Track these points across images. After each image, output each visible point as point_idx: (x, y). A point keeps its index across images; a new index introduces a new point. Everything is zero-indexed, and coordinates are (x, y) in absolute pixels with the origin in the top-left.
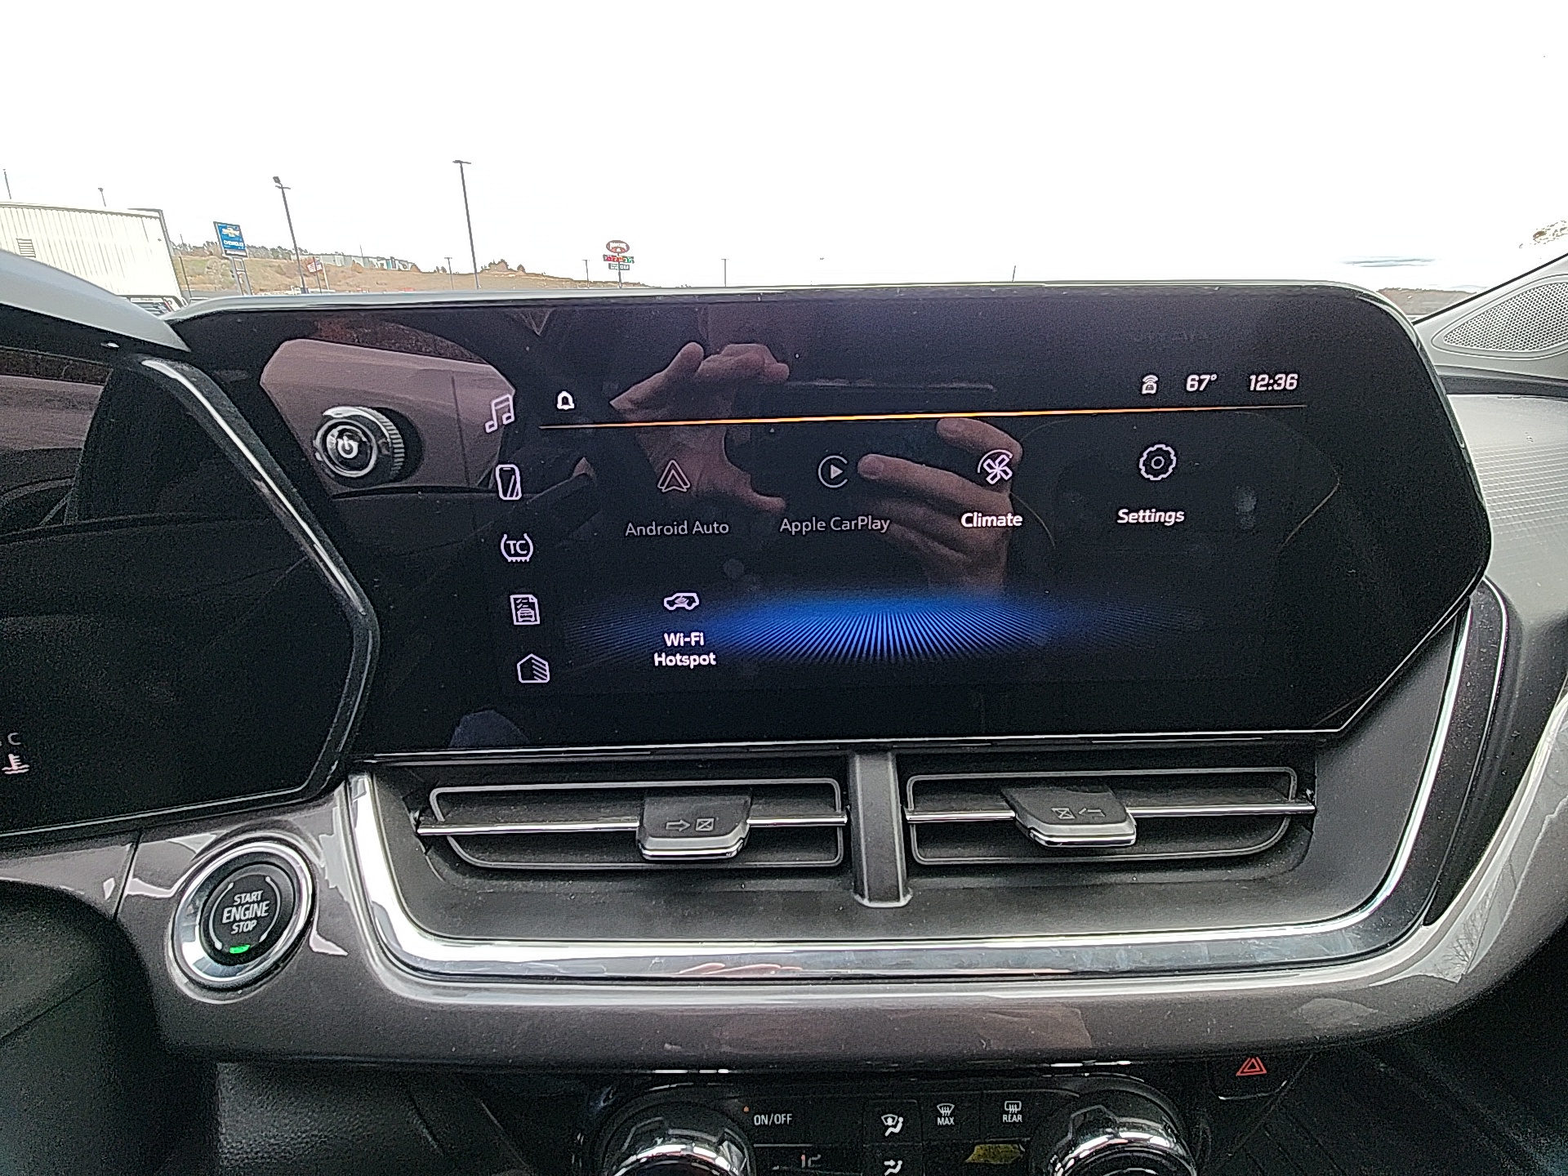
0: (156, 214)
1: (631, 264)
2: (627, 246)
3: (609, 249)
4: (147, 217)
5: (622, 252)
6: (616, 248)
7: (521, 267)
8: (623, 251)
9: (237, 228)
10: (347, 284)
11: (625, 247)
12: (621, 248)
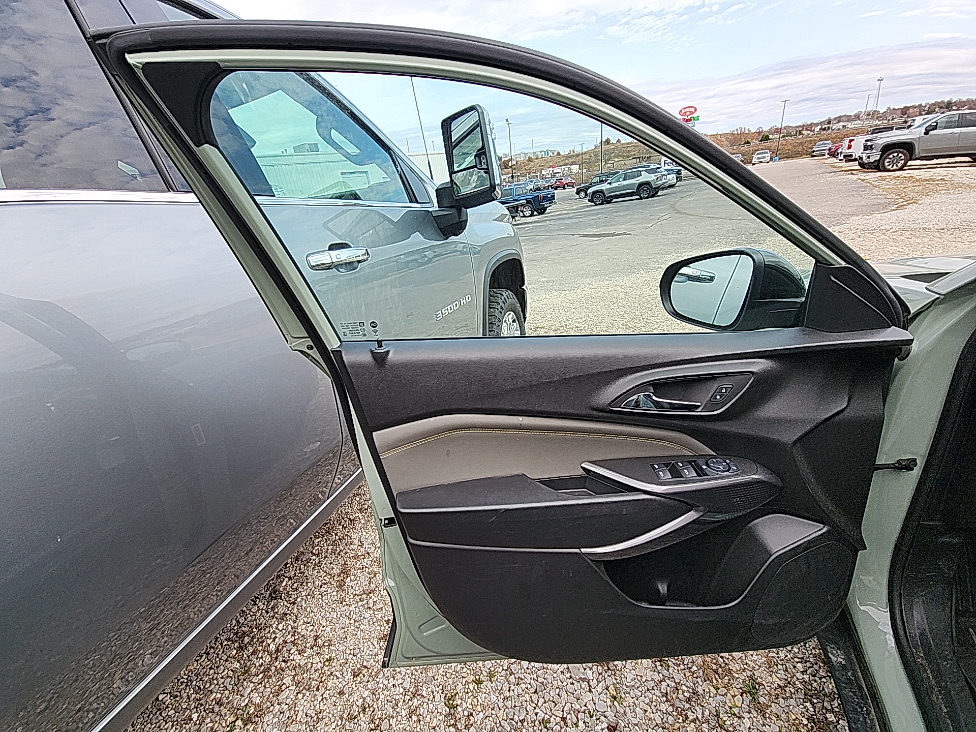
3: (681, 114)
5: (690, 115)
6: (686, 113)
8: (692, 113)
10: (525, 169)
11: (693, 110)
12: (690, 112)
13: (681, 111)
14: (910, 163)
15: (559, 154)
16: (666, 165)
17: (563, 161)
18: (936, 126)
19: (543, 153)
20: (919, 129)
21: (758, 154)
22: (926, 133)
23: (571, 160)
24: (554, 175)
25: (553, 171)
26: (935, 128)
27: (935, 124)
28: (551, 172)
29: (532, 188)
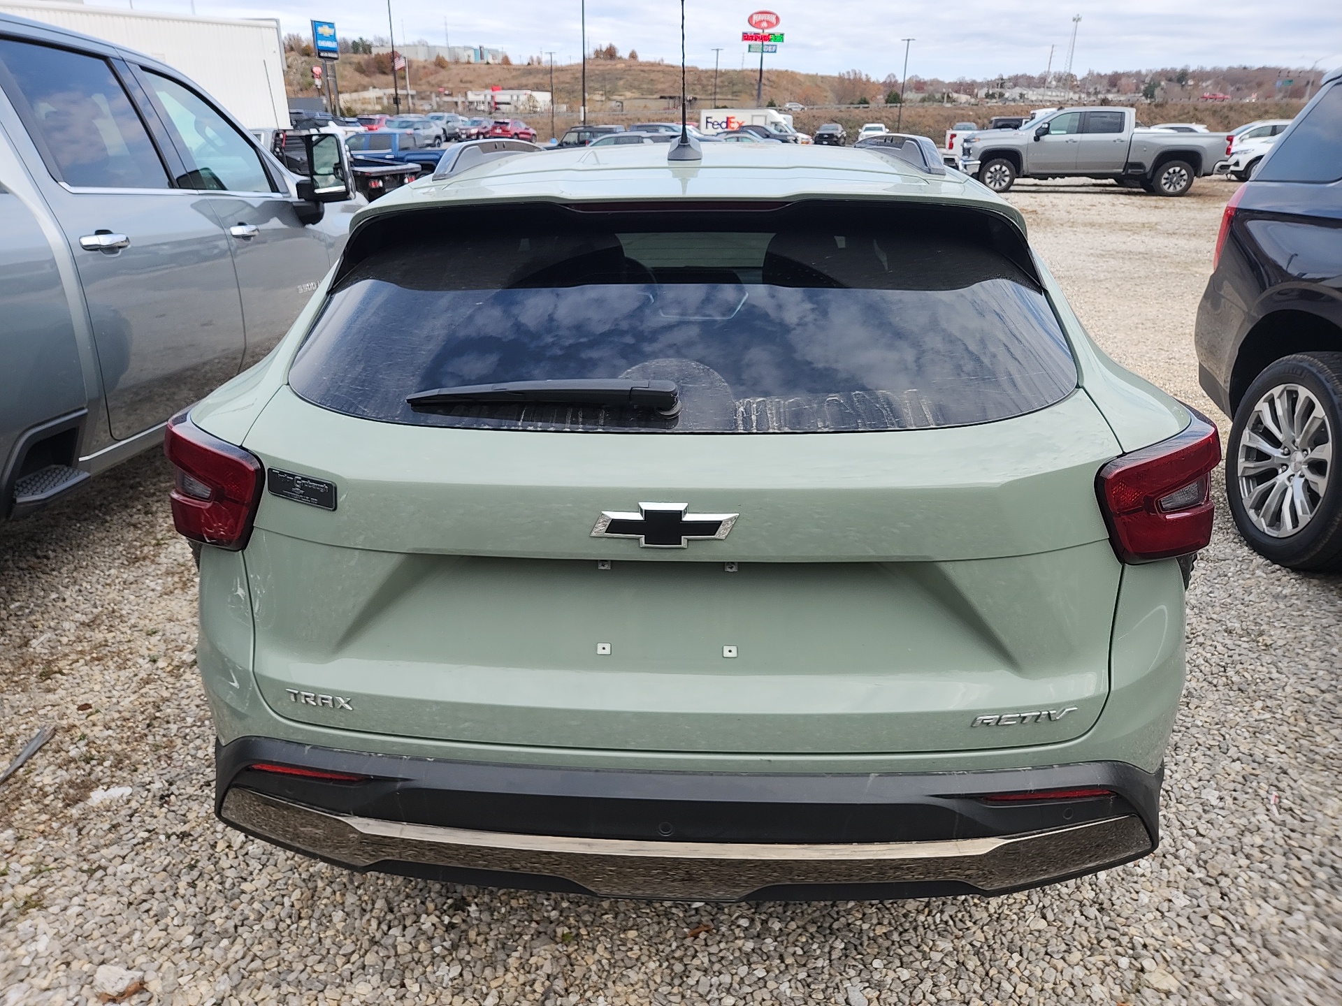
0: (274, 24)
1: (778, 44)
2: (777, 19)
3: (751, 24)
4: (265, 27)
5: (768, 28)
6: (761, 21)
7: (633, 56)
8: (770, 25)
9: (331, 25)
10: (429, 83)
11: (773, 20)
12: (768, 22)
13: (751, 17)
14: (1017, 181)
15: (506, 61)
16: (710, 125)
17: (514, 77)
18: (1048, 128)
19: (471, 53)
20: (1029, 131)
21: (868, 129)
22: (1037, 139)
23: (532, 80)
24: (495, 106)
25: (492, 97)
26: (1047, 131)
27: (1046, 126)
28: (489, 98)
29: (441, 132)
